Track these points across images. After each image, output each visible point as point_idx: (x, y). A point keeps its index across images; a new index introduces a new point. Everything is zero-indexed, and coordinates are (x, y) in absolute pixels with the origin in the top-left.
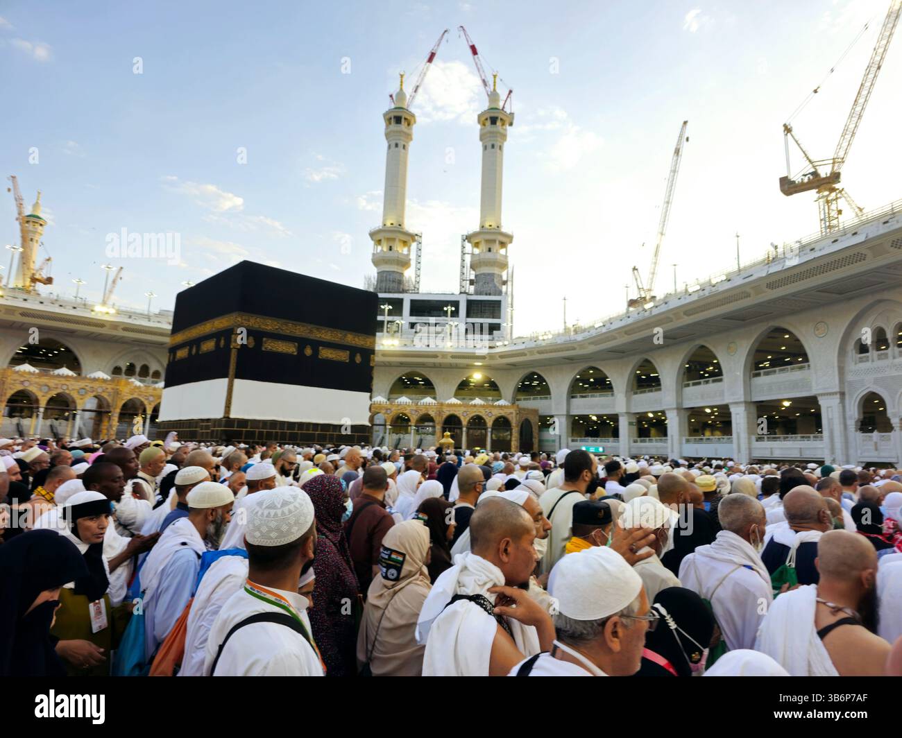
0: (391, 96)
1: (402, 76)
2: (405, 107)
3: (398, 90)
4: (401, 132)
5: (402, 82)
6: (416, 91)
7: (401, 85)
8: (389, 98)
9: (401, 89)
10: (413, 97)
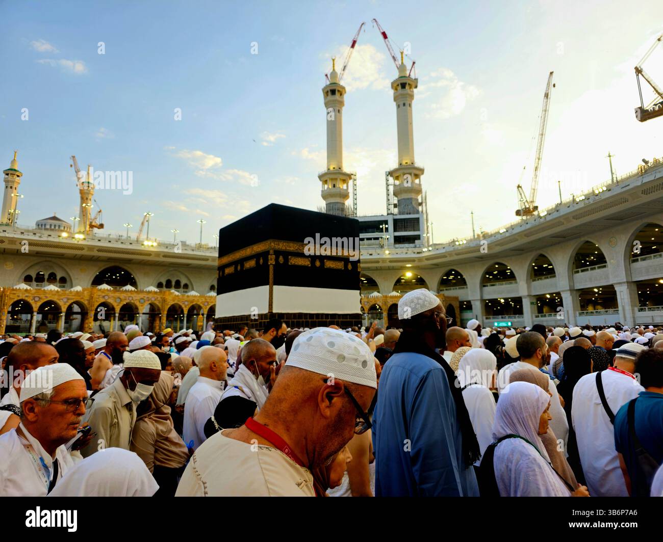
0: (326, 75)
1: (333, 60)
2: (337, 82)
3: (332, 70)
4: (336, 100)
5: (334, 64)
6: (344, 70)
7: (334, 67)
8: (325, 77)
9: (334, 70)
10: (343, 74)
